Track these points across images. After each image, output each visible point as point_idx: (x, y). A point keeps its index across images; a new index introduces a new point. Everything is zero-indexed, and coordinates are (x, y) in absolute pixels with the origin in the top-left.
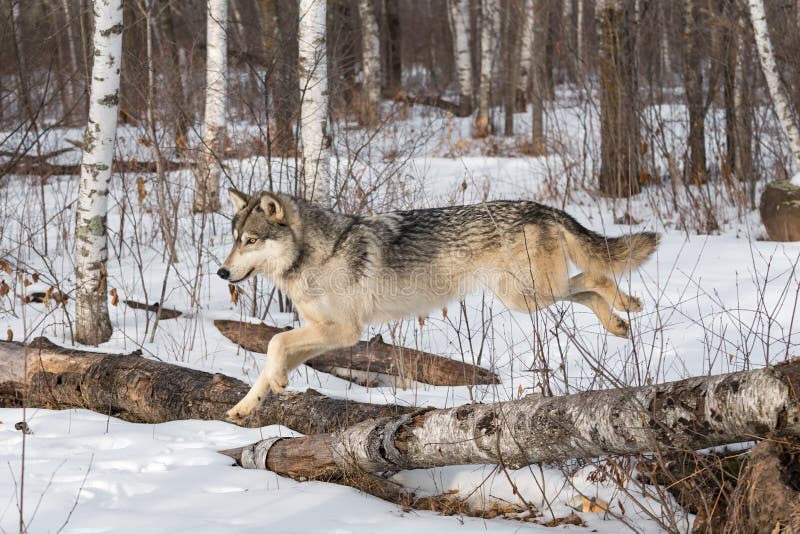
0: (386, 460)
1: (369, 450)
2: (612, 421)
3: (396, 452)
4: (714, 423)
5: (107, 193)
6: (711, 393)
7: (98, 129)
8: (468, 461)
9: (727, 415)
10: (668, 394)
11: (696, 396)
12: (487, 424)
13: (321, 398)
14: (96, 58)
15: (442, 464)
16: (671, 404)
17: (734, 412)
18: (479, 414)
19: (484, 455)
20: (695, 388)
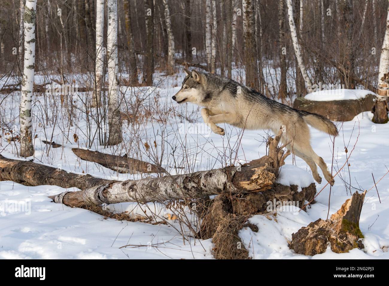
0: (101, 200)
1: (95, 197)
2: (171, 187)
3: (103, 197)
4: (204, 188)
5: (31, 101)
6: (203, 177)
7: (27, 78)
8: (127, 201)
9: (208, 185)
10: (189, 177)
11: (198, 178)
12: (132, 188)
13: (90, 177)
14: (25, 51)
15: (118, 202)
16: (190, 181)
17: (210, 184)
18: (130, 184)
19: (131, 199)
20: (198, 175)
